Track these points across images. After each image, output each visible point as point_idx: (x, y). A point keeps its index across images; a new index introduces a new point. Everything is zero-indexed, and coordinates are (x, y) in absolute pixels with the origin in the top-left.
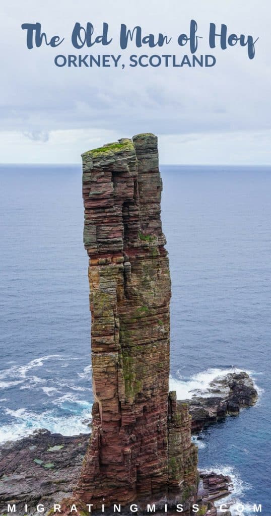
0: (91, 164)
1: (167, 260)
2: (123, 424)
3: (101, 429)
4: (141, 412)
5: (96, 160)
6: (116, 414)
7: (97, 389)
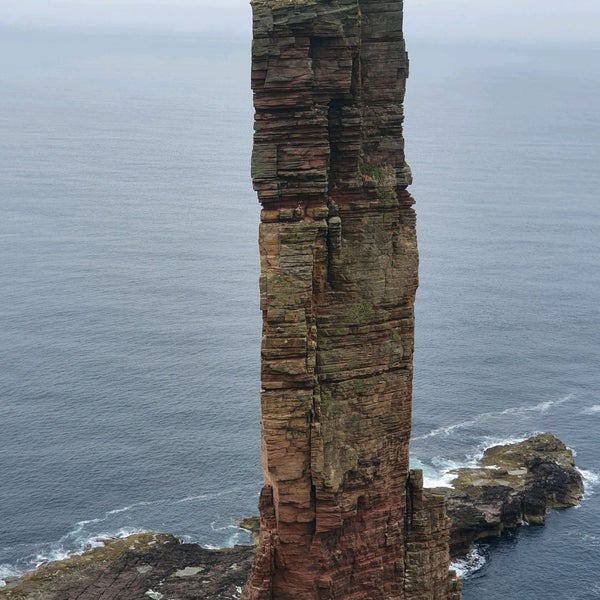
0: (269, 22)
1: (412, 215)
2: (319, 530)
3: (276, 537)
4: (354, 507)
5: (279, 13)
6: (305, 509)
7: (269, 460)
